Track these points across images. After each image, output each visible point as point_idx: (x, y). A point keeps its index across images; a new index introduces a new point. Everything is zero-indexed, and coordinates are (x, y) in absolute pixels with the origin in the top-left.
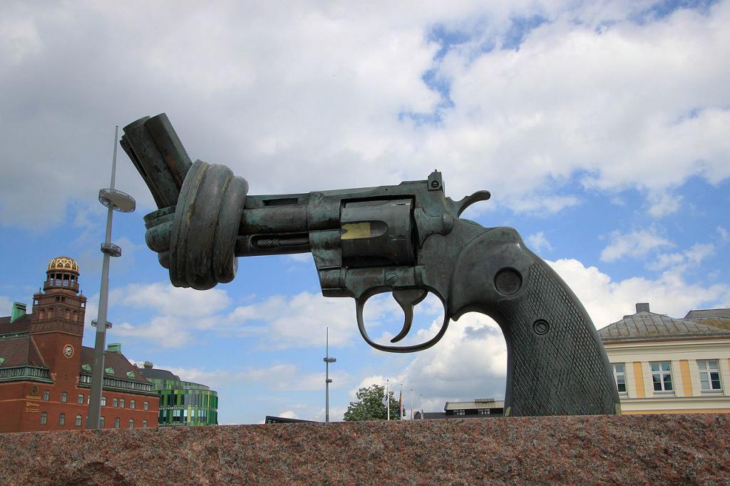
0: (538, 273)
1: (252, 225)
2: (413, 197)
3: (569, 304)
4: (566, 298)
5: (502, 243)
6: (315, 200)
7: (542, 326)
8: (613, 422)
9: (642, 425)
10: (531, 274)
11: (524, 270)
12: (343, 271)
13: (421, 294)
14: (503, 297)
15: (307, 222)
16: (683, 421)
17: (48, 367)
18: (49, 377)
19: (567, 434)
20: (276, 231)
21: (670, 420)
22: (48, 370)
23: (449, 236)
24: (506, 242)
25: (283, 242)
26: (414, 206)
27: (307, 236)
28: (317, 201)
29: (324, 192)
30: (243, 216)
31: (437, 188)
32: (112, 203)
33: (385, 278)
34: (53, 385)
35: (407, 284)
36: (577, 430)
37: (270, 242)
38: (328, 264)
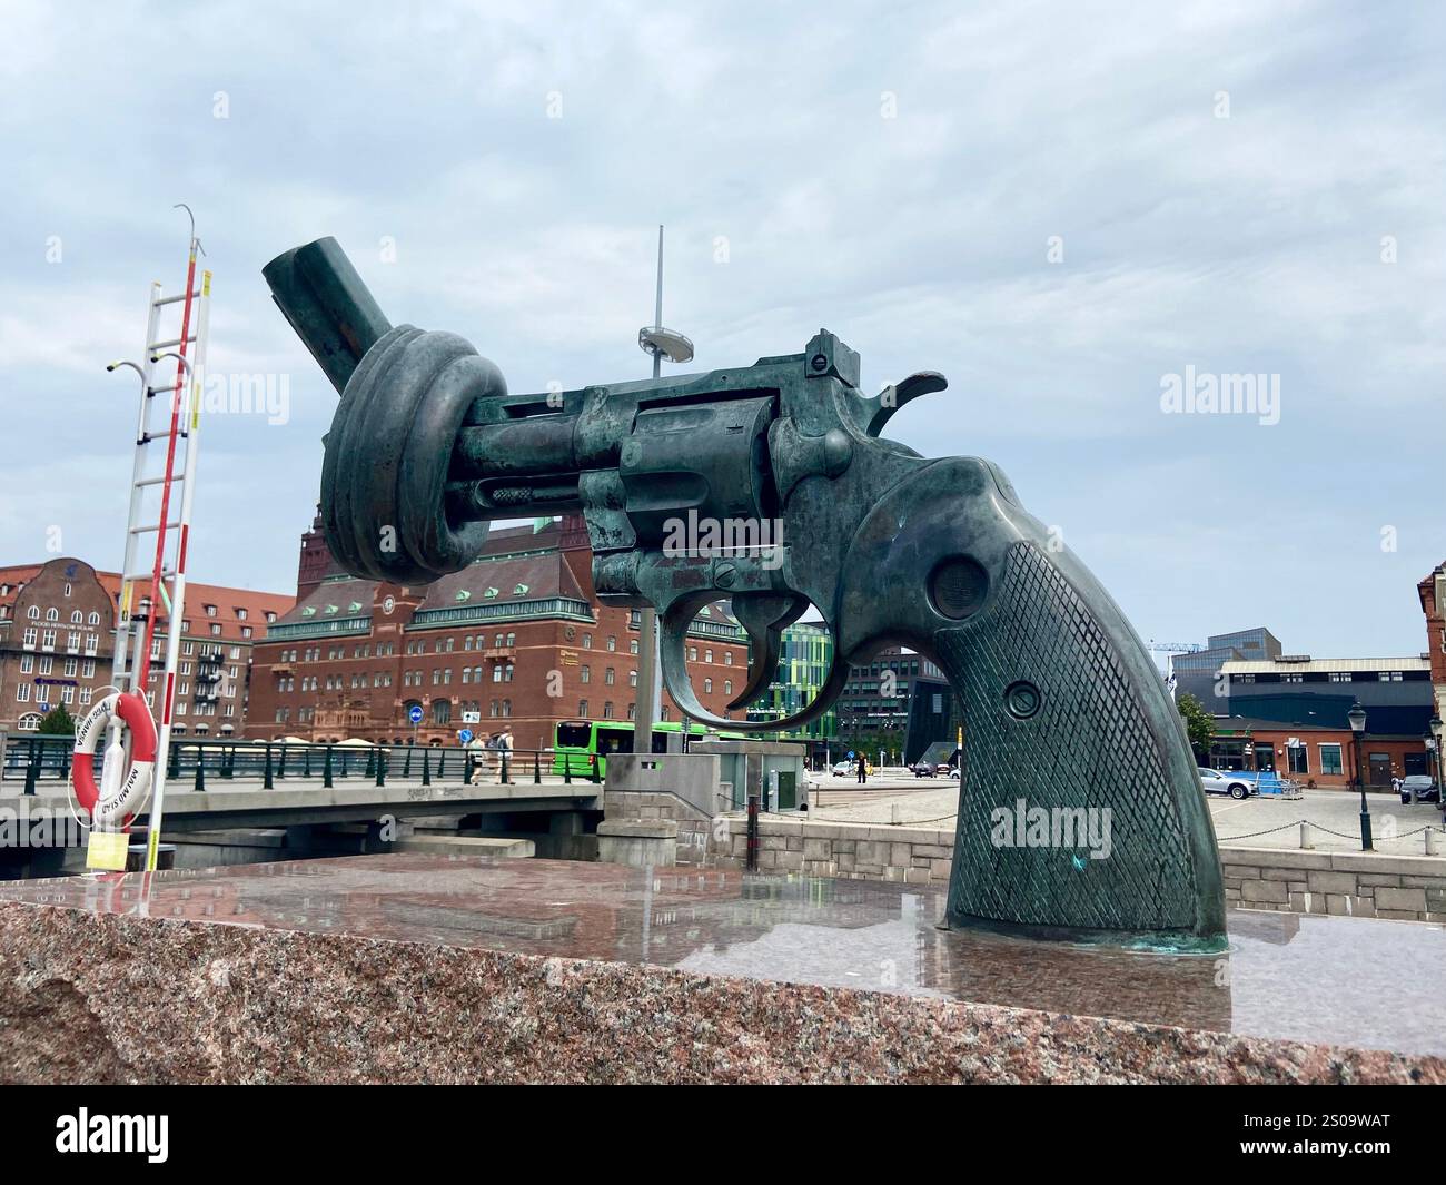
0: (1025, 568)
1: (479, 461)
2: (775, 392)
3: (1094, 645)
4: (1088, 630)
5: (952, 494)
6: (593, 404)
7: (1028, 698)
8: (1055, 1038)
9: (1129, 1056)
10: (1009, 571)
11: (994, 560)
12: (634, 557)
13: (786, 609)
14: (944, 624)
15: (573, 451)
16: (1242, 1062)
17: (588, 601)
18: (590, 615)
19: (932, 1058)
20: (519, 471)
21: (1205, 1052)
22: (587, 604)
23: (843, 480)
24: (960, 493)
25: (538, 493)
26: (775, 412)
27: (574, 482)
28: (597, 407)
29: (610, 386)
30: (459, 439)
31: (825, 371)
32: (659, 349)
33: (714, 572)
34: (595, 627)
35: (755, 587)
36: (958, 1049)
37: (516, 493)
38: (611, 540)
